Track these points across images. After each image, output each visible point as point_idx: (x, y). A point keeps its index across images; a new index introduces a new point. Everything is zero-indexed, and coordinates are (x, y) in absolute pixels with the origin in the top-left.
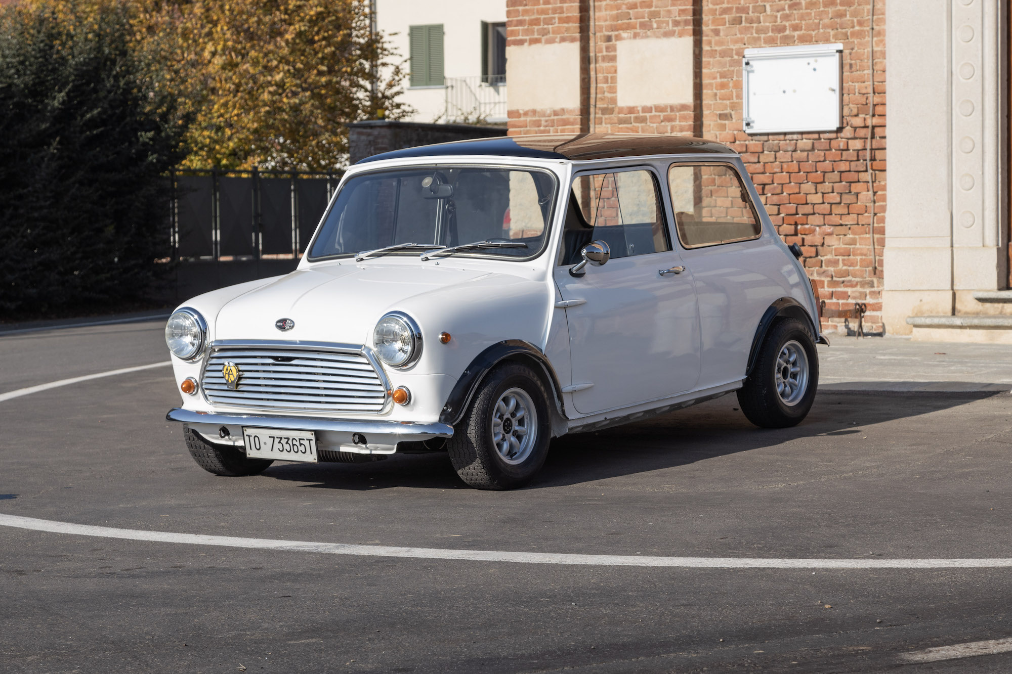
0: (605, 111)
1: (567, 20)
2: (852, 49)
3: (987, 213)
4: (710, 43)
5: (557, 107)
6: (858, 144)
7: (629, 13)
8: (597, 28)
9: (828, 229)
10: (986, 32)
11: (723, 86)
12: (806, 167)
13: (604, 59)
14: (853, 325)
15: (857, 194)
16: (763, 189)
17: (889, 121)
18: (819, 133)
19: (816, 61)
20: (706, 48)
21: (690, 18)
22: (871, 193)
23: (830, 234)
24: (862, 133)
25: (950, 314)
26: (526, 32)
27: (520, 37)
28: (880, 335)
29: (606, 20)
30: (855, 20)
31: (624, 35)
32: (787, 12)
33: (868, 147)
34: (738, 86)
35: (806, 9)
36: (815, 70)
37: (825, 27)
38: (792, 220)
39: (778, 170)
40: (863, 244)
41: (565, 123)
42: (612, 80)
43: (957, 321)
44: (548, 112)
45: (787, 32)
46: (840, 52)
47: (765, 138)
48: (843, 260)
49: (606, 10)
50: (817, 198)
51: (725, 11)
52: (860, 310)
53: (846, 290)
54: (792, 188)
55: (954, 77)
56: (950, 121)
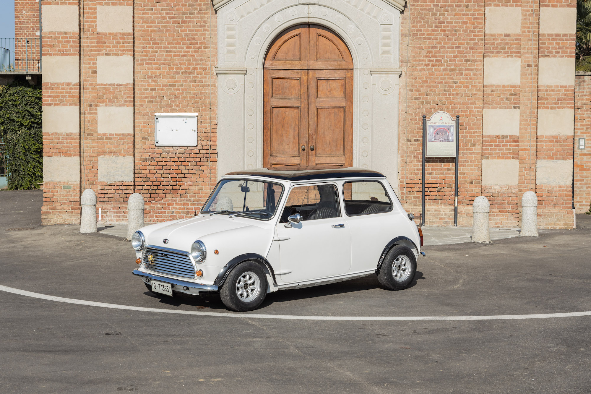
1: (73, 97)
2: (202, 115)
4: (139, 110)
5: (68, 132)
7: (103, 96)
8: (85, 101)
10: (258, 112)
11: (144, 127)
12: (181, 160)
13: (88, 113)
15: (203, 170)
16: (162, 168)
17: (217, 143)
18: (187, 147)
20: (136, 111)
23: (191, 185)
24: (206, 147)
26: (53, 101)
27: (49, 102)
29: (89, 98)
30: (203, 105)
31: (101, 104)
32: (173, 99)
33: (209, 153)
34: (152, 128)
35: (182, 99)
36: (186, 122)
38: (175, 180)
39: (170, 160)
40: (207, 189)
41: (72, 138)
44: (64, 134)
45: (174, 107)
46: (197, 116)
47: (164, 148)
48: (197, 195)
49: (89, 94)
50: (186, 172)
51: (146, 98)
53: (198, 206)
54: (175, 167)
55: (245, 128)
56: (244, 144)
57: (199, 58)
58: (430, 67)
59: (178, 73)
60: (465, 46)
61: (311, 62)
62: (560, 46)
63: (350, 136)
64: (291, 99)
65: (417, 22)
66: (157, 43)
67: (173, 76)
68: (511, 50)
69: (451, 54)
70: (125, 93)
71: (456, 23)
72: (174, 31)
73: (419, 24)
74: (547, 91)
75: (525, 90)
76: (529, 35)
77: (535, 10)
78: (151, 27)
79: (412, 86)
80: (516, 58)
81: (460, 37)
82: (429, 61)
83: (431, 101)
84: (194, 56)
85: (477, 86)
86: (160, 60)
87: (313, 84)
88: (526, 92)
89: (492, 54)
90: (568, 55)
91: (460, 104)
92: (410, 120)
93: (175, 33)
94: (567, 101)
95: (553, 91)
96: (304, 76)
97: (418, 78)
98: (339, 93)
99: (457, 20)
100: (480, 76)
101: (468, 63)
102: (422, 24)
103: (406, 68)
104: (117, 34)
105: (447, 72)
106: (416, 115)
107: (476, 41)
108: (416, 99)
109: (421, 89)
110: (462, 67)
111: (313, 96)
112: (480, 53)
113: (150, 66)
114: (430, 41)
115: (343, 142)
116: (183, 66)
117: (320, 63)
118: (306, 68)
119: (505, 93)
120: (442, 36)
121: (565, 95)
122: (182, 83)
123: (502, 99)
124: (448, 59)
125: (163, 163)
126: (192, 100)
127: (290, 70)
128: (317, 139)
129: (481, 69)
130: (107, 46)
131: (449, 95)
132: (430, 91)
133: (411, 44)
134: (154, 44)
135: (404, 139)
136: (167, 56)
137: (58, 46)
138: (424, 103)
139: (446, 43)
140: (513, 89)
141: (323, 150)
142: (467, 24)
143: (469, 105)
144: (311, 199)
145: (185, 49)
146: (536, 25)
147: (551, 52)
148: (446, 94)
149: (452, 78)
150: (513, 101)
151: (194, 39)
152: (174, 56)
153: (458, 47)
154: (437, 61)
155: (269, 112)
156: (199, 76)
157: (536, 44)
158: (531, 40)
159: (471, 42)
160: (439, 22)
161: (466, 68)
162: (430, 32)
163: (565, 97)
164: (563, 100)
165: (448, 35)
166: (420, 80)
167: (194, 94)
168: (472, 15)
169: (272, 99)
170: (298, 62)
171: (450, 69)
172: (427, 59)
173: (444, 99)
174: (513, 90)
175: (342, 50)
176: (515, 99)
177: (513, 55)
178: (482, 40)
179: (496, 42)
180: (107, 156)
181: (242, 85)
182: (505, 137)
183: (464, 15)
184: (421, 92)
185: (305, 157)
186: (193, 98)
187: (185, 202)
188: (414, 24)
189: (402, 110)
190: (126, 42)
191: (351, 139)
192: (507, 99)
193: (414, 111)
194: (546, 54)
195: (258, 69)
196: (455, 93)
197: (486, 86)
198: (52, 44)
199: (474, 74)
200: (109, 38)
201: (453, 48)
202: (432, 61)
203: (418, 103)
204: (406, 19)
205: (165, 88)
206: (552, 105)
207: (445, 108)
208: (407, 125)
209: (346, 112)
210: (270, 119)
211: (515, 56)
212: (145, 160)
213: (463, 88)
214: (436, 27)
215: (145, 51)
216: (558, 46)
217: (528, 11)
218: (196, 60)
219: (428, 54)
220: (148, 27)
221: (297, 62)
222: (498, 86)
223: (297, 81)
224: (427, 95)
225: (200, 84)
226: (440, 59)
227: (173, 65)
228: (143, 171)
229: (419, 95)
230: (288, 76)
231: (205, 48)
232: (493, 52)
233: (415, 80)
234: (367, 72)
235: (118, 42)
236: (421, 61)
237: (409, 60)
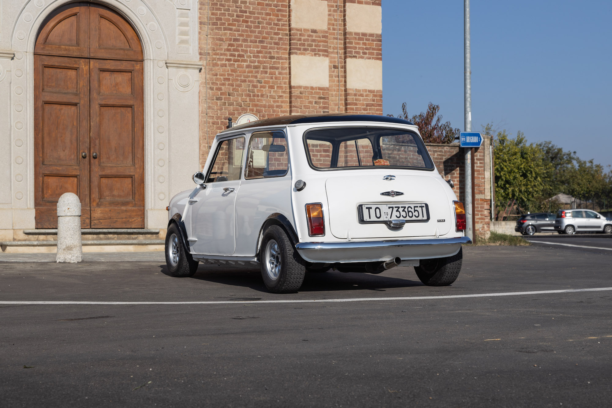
3: (29, 192)
10: (29, 108)
25: (12, 240)
55: (12, 127)
56: (11, 148)
58: (232, 62)
60: (269, 40)
61: (92, 49)
62: (367, 46)
63: (141, 142)
64: (66, 93)
65: (217, 9)
68: (319, 48)
69: (254, 49)
71: (259, 13)
73: (219, 12)
74: (355, 95)
75: (332, 94)
76: (334, 33)
77: (339, 5)
79: (213, 83)
80: (323, 57)
81: (263, 30)
82: (231, 55)
83: (233, 103)
85: (283, 87)
87: (95, 75)
88: (333, 97)
89: (299, 52)
90: (375, 56)
91: (265, 106)
92: (211, 124)
94: (376, 108)
95: (362, 95)
96: (83, 66)
97: (219, 74)
98: (126, 90)
99: (260, 11)
100: (286, 76)
101: (273, 60)
102: (223, 12)
103: (205, 62)
105: (250, 69)
106: (218, 118)
107: (280, 36)
108: (218, 99)
109: (223, 87)
110: (267, 65)
111: (95, 91)
112: (285, 49)
114: (231, 32)
115: (131, 149)
117: (103, 51)
118: (86, 55)
119: (314, 95)
120: (244, 28)
121: (374, 101)
123: (311, 102)
124: (252, 55)
127: (66, 58)
128: (100, 144)
129: (287, 67)
131: (254, 96)
132: (233, 90)
133: (210, 34)
135: (205, 146)
138: (227, 105)
139: (248, 36)
140: (321, 91)
141: (107, 158)
142: (270, 16)
143: (275, 109)
144: (94, 219)
146: (340, 22)
147: (358, 53)
148: (251, 95)
149: (256, 77)
150: (321, 105)
153: (261, 42)
154: (239, 56)
155: (40, 109)
157: (341, 44)
158: (336, 39)
159: (275, 36)
160: (241, 11)
161: (271, 65)
162: (231, 22)
163: (374, 103)
164: (372, 106)
165: (250, 27)
166: (221, 77)
168: (276, 6)
169: (43, 93)
170: (76, 48)
171: (254, 66)
172: (228, 53)
173: (248, 100)
174: (321, 93)
175: (129, 37)
176: (324, 103)
177: (321, 53)
178: (286, 35)
179: (303, 38)
181: (8, 72)
182: (315, 146)
183: (267, 5)
184: (223, 91)
185: (87, 167)
188: (213, 11)
189: (202, 111)
191: (141, 145)
192: (316, 103)
193: (215, 113)
194: (354, 55)
195: (28, 53)
196: (260, 94)
197: (294, 87)
199: (280, 73)
201: (256, 42)
202: (234, 56)
203: (220, 104)
204: (204, 5)
206: (361, 111)
207: (250, 111)
208: (208, 130)
209: (135, 112)
210: (41, 118)
211: (323, 55)
213: (269, 88)
214: (237, 16)
216: (364, 47)
217: (332, 6)
219: (230, 47)
221: (74, 48)
222: (306, 88)
223: (74, 72)
224: (229, 95)
226: (243, 53)
229: (221, 95)
230: (64, 65)
232: (300, 49)
233: (215, 77)
234: (163, 64)
236: (221, 54)
237: (209, 53)
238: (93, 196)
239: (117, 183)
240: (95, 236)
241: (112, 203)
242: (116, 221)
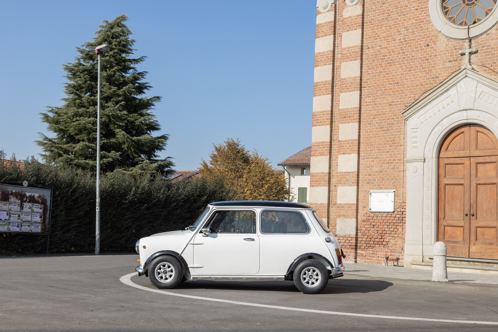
0: (334, 204)
1: (325, 181)
2: (398, 191)
3: (432, 235)
4: (361, 188)
5: (322, 203)
6: (398, 216)
7: (341, 180)
8: (333, 183)
9: (390, 238)
10: (433, 188)
11: (364, 199)
12: (385, 221)
13: (334, 191)
14: (396, 263)
15: (398, 229)
16: (374, 226)
17: (407, 210)
18: (388, 212)
19: (388, 194)
20: (360, 189)
21: (356, 181)
22: (402, 229)
23: (391, 239)
24: (399, 213)
25: (422, 262)
26: (315, 183)
28: (403, 266)
29: (335, 181)
30: (399, 184)
31: (339, 185)
32: (381, 181)
33: (401, 217)
34: (368, 200)
35: (386, 180)
36: (388, 196)
37: (391, 185)
38: (381, 235)
39: (378, 222)
40: (399, 242)
41: (324, 207)
42: (336, 197)
43: (423, 264)
44: (320, 204)
45: (381, 186)
46: (395, 192)
47: (375, 213)
48: (394, 246)
49: (335, 179)
50: (388, 229)
51: (365, 180)
52: (398, 259)
53: (394, 254)
54: (381, 226)
55: (424, 199)
56: (423, 211)
57: (397, 153)
59: (384, 163)
61: (472, 151)
64: (458, 178)
66: (373, 145)
67: (381, 166)
70: (352, 177)
72: (383, 137)
78: (370, 135)
84: (394, 152)
86: (374, 155)
87: (473, 166)
93: (383, 138)
96: (466, 161)
98: (493, 173)
104: (349, 140)
111: (473, 176)
113: (369, 160)
116: (387, 159)
117: (478, 151)
118: (468, 155)
122: (386, 170)
125: (374, 224)
126: (392, 181)
127: (457, 158)
128: (476, 207)
130: (344, 149)
134: (371, 145)
136: (378, 152)
137: (319, 150)
141: (481, 216)
144: (471, 252)
145: (389, 147)
151: (394, 140)
152: (383, 152)
155: (443, 188)
156: (397, 165)
167: (393, 177)
169: (445, 179)
170: (462, 151)
175: (494, 141)
180: (341, 218)
181: (422, 169)
185: (468, 221)
186: (393, 179)
187: (387, 250)
190: (354, 145)
195: (433, 158)
198: (316, 149)
200: (345, 144)
205: (377, 174)
210: (443, 193)
212: (364, 221)
215: (366, 151)
218: (395, 154)
220: (368, 135)
221: (462, 152)
223: (462, 165)
225: (397, 170)
227: (382, 158)
228: (363, 229)
230: (455, 162)
231: (400, 146)
235: (350, 146)
238: (471, 238)
239: (487, 231)
240: (467, 263)
241: (482, 243)
242: (485, 254)
